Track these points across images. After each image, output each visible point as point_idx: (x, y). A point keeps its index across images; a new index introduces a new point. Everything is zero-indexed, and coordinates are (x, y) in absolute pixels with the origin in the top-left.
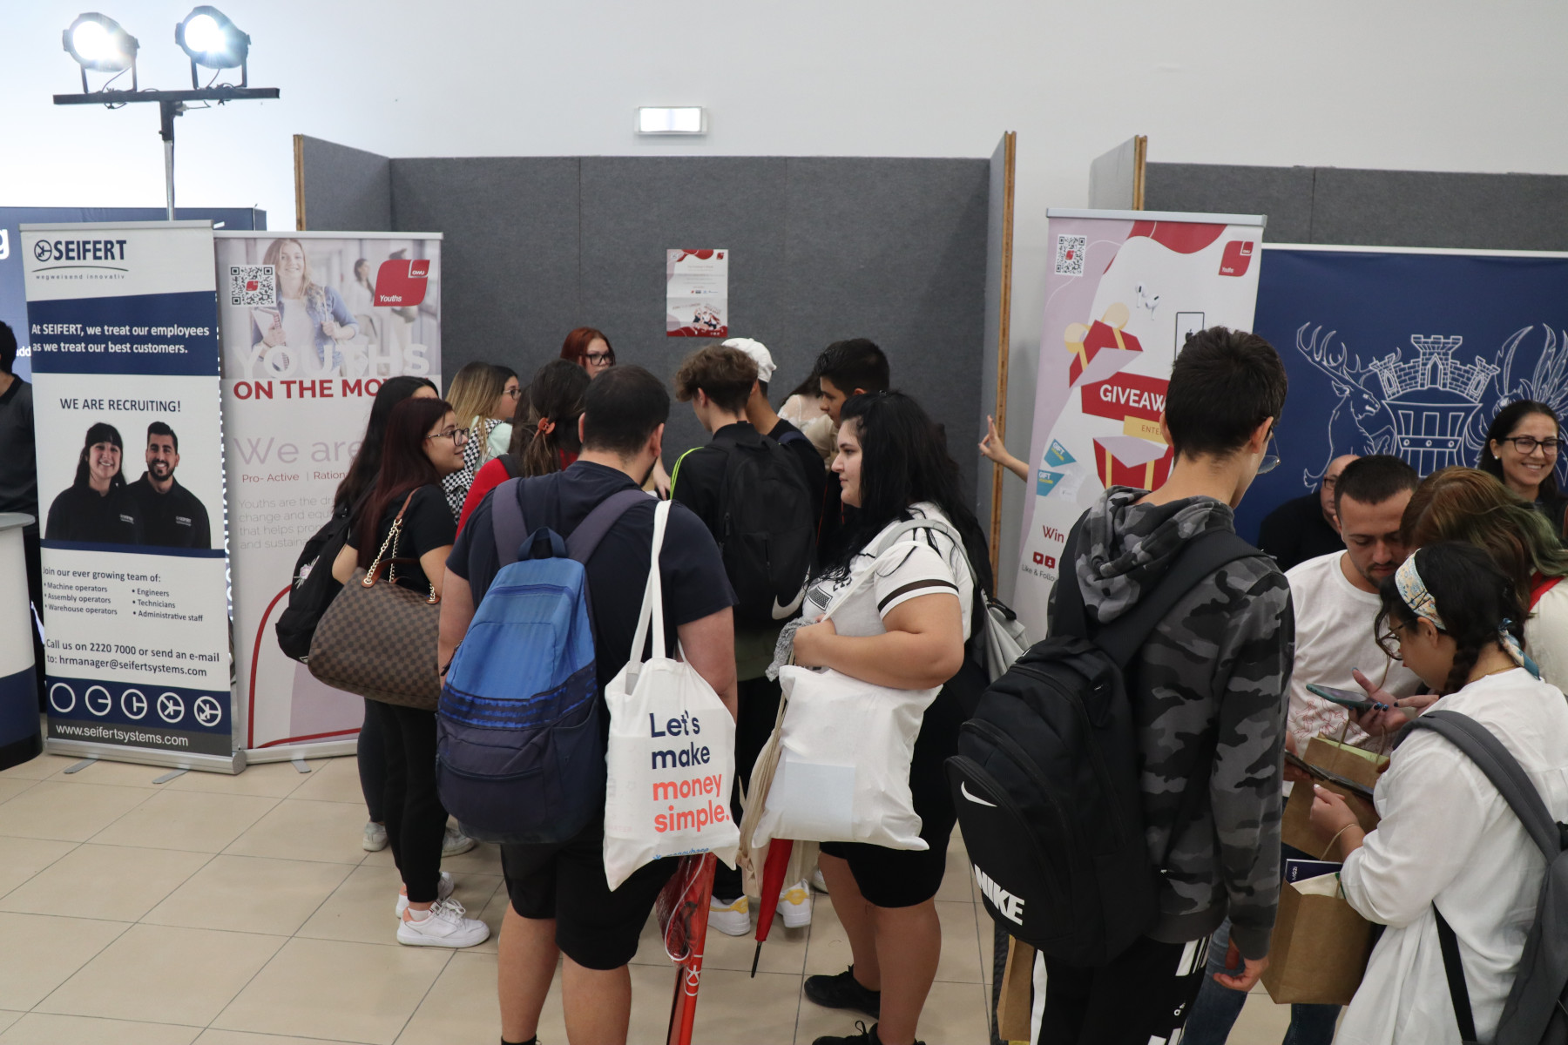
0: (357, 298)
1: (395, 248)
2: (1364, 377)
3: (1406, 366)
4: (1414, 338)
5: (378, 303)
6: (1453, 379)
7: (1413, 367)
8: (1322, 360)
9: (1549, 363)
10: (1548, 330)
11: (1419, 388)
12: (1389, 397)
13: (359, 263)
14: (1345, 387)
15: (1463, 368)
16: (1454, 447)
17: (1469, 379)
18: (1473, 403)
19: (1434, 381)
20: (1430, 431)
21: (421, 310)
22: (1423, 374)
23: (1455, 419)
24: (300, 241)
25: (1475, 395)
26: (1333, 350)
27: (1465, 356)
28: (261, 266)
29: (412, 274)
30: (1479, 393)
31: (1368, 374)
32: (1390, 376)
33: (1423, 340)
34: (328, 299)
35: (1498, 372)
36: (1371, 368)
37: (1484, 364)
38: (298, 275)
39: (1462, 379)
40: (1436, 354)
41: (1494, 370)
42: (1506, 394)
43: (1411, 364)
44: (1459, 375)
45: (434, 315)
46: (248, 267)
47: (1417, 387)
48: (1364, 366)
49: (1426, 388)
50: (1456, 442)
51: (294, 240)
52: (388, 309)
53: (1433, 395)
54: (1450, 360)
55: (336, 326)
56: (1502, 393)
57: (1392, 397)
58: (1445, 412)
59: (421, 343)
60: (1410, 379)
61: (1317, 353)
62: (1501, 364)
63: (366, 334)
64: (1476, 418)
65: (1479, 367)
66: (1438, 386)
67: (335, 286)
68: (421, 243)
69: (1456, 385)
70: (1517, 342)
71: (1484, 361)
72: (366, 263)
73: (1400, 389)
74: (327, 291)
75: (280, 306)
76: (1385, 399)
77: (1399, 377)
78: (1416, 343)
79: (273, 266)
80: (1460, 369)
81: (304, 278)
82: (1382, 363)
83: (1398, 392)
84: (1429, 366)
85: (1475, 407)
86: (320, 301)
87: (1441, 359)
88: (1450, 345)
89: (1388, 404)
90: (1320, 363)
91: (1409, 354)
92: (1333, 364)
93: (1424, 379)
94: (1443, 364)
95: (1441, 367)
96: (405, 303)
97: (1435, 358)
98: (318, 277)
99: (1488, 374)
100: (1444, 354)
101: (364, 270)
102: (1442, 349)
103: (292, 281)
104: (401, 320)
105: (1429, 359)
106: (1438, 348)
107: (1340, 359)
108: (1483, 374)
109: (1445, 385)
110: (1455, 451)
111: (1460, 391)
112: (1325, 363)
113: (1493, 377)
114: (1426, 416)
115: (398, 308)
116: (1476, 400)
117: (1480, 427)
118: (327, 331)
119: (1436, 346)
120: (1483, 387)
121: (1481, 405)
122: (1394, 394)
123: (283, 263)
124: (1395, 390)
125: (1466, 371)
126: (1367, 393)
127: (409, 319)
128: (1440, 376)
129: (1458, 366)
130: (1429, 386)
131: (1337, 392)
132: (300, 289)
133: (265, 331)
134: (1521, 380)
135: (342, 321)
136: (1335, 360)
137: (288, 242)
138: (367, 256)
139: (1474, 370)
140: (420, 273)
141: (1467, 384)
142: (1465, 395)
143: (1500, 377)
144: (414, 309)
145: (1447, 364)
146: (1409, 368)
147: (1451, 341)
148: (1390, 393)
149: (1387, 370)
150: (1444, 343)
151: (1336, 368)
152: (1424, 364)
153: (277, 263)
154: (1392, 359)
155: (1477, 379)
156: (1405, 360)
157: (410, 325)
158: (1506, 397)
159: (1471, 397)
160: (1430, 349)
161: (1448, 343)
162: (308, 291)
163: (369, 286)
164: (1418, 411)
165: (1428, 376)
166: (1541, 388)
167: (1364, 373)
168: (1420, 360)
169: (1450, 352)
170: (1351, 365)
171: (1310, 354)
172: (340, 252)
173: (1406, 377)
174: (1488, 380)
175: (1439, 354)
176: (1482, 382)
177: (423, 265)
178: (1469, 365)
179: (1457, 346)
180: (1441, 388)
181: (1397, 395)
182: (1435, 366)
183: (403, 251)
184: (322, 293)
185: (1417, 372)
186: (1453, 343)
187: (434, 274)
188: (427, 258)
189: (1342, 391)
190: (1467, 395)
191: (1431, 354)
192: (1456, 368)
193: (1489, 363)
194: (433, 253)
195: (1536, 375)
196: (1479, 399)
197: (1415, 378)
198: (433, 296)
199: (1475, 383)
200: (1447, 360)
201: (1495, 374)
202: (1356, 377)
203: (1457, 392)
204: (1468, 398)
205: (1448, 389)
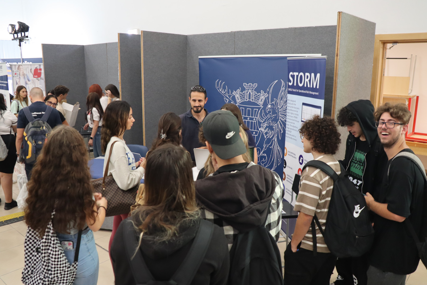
0: (31, 76)
1: (36, 66)
2: (231, 96)
3: (242, 93)
4: (244, 84)
5: (34, 77)
6: (255, 98)
7: (244, 94)
8: (221, 91)
9: (283, 93)
10: (282, 81)
11: (246, 100)
12: (238, 103)
13: (31, 69)
14: (227, 100)
15: (257, 94)
16: (255, 120)
17: (259, 98)
18: (260, 106)
19: (249, 99)
20: (249, 115)
21: (41, 78)
22: (247, 96)
23: (256, 111)
24: (22, 65)
25: (261, 104)
26: (224, 88)
27: (258, 90)
28: (17, 70)
29: (39, 71)
30: (262, 103)
31: (232, 96)
32: (238, 96)
33: (246, 85)
34: (27, 76)
35: (267, 96)
36: (233, 94)
37: (263, 93)
38: (22, 72)
39: (257, 98)
40: (250, 89)
41: (266, 95)
42: (270, 103)
43: (244, 93)
44: (256, 96)
45: (43, 79)
46: (15, 70)
47: (245, 100)
48: (232, 93)
49: (247, 100)
50: (256, 118)
51: (21, 65)
52: (35, 78)
53: (249, 103)
54: (254, 92)
55: (28, 81)
56: (269, 103)
57: (239, 103)
58: (253, 108)
59: (41, 85)
60: (243, 97)
61: (220, 89)
62: (268, 93)
63: (33, 83)
64: (261, 111)
65: (262, 94)
66: (251, 100)
67: (28, 74)
68: (40, 65)
69: (256, 100)
70: (273, 86)
71: (264, 92)
72: (32, 69)
73: (241, 101)
74: (27, 75)
75: (20, 77)
76: (237, 104)
77: (240, 97)
78: (245, 86)
79: (18, 70)
80: (257, 95)
81: (23, 72)
82: (236, 92)
83: (240, 102)
84: (248, 93)
85: (262, 107)
86: (26, 77)
87: (251, 91)
88: (254, 87)
89: (238, 105)
90: (221, 92)
91: (243, 89)
92: (224, 92)
93: (247, 98)
94: (252, 93)
95: (251, 94)
96: (38, 77)
97: (250, 91)
98: (25, 72)
99: (265, 96)
100: (253, 89)
101: (32, 71)
102: (252, 88)
103: (21, 73)
104: (37, 80)
105: (248, 91)
106: (251, 87)
107: (226, 91)
108: (263, 96)
109: (252, 100)
110: (255, 121)
111: (257, 102)
112: (222, 92)
113: (266, 97)
114: (248, 109)
115: (37, 78)
116: (261, 105)
117: (262, 114)
118: (27, 83)
119: (250, 87)
120: (263, 101)
121: (263, 107)
122: (239, 102)
123: (20, 69)
124: (239, 101)
125: (258, 95)
126: (232, 102)
127: (39, 80)
128: (251, 97)
129: (256, 93)
130: (248, 100)
131: (225, 101)
132: (22, 74)
133: (18, 83)
134: (274, 99)
135: (29, 81)
136: (225, 91)
137: (20, 66)
138: (32, 68)
139: (261, 95)
140: (40, 71)
141: (259, 100)
142: (258, 103)
143: (268, 97)
144: (39, 78)
145: (253, 93)
146: (243, 94)
147: (254, 85)
148: (238, 102)
149: (237, 94)
150: (252, 86)
151: (225, 93)
152: (247, 93)
153: (19, 69)
154: (239, 91)
155: (262, 98)
156: (242, 91)
157: (39, 81)
158: (270, 104)
159: (260, 104)
160: (248, 88)
161: (253, 86)
162: (24, 75)
163: (33, 74)
164: (246, 108)
165: (248, 97)
166: (280, 102)
167: (232, 95)
168: (246, 91)
169: (254, 89)
170: (228, 93)
171: (219, 89)
172: (28, 67)
173: (242, 97)
174: (265, 98)
175: (251, 89)
176: (263, 99)
177: (40, 69)
178: (259, 93)
179: (256, 87)
180: (251, 101)
181: (240, 103)
182: (250, 93)
183: (37, 67)
184: (26, 75)
185: (245, 95)
186: (255, 86)
187: (43, 71)
188: (41, 68)
189: (226, 101)
190: (259, 103)
191: (249, 89)
192: (255, 94)
193: (265, 93)
194: (42, 67)
195: (279, 97)
196: (262, 105)
197: (244, 97)
198: (43, 75)
199: (261, 99)
200: (253, 91)
201: (266, 96)
202: (230, 96)
203: (256, 102)
204: (259, 104)
205: (253, 101)
